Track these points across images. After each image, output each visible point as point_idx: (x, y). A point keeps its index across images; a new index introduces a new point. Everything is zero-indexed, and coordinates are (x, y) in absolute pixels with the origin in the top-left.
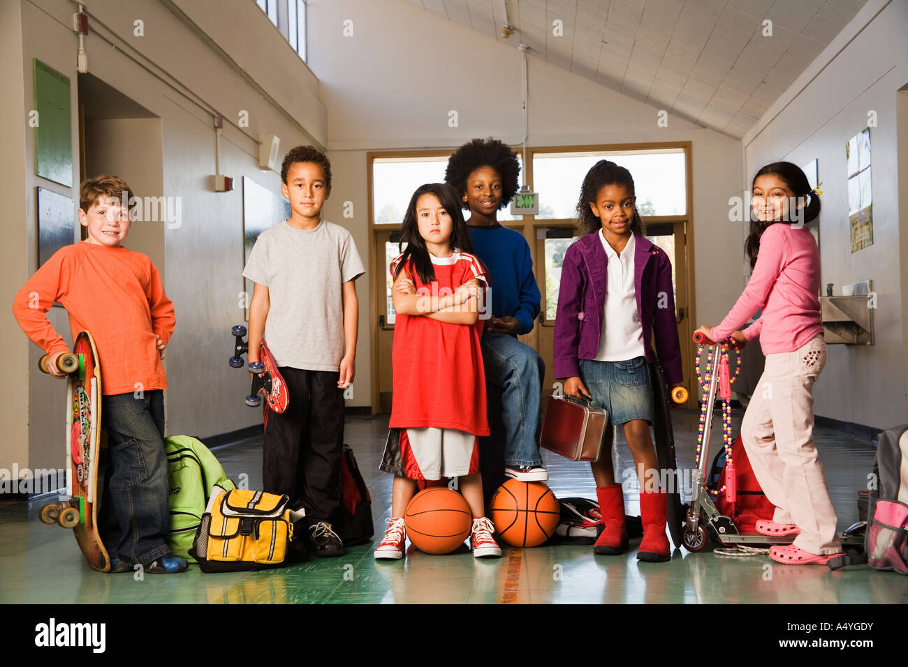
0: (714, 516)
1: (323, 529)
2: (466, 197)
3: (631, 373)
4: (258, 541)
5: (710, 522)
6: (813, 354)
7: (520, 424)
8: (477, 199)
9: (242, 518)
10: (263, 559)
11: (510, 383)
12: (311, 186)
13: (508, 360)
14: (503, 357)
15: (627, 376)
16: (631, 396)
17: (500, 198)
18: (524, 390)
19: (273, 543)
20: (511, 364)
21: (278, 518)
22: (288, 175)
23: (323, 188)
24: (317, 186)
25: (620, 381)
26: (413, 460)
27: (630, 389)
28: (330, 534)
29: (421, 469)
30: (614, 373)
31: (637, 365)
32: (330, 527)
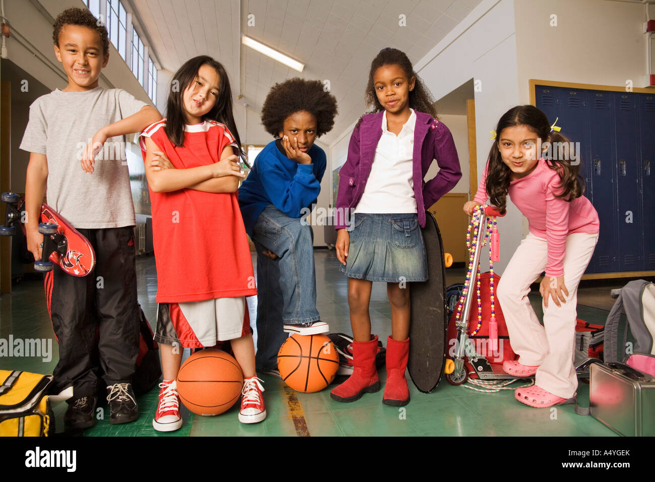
0: (474, 358)
1: (119, 391)
3: (407, 237)
5: (470, 362)
7: (295, 287)
12: (85, 53)
13: (283, 228)
14: (278, 225)
15: (403, 238)
16: (405, 258)
20: (286, 232)
21: (29, 412)
22: (59, 37)
23: (98, 56)
24: (92, 54)
25: (396, 243)
26: (188, 328)
27: (404, 251)
28: (124, 397)
29: (198, 336)
30: (391, 233)
31: (413, 228)
32: (126, 388)
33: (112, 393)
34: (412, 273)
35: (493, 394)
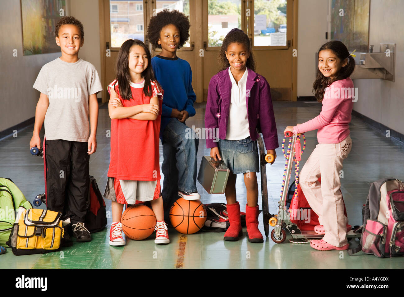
0: (289, 225)
1: (80, 226)
2: (160, 42)
3: (245, 147)
4: (45, 238)
5: (287, 227)
6: (347, 145)
7: (185, 169)
8: (166, 43)
9: (36, 227)
10: (48, 248)
11: (179, 149)
12: (72, 38)
13: (179, 136)
14: (176, 134)
15: (243, 148)
16: (245, 159)
17: (179, 42)
18: (187, 152)
19: (53, 239)
20: (180, 138)
21: (56, 226)
22: (59, 32)
23: (79, 39)
24: (76, 38)
25: (239, 151)
26: (121, 193)
27: (245, 155)
28: (83, 229)
29: (126, 199)
30: (236, 146)
31: (249, 142)
32: (83, 225)
33: (76, 227)
34: (249, 168)
35: (299, 245)
